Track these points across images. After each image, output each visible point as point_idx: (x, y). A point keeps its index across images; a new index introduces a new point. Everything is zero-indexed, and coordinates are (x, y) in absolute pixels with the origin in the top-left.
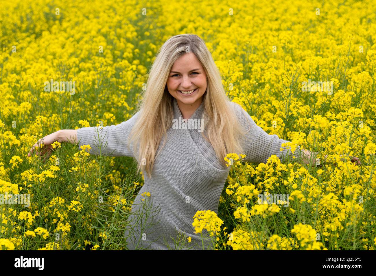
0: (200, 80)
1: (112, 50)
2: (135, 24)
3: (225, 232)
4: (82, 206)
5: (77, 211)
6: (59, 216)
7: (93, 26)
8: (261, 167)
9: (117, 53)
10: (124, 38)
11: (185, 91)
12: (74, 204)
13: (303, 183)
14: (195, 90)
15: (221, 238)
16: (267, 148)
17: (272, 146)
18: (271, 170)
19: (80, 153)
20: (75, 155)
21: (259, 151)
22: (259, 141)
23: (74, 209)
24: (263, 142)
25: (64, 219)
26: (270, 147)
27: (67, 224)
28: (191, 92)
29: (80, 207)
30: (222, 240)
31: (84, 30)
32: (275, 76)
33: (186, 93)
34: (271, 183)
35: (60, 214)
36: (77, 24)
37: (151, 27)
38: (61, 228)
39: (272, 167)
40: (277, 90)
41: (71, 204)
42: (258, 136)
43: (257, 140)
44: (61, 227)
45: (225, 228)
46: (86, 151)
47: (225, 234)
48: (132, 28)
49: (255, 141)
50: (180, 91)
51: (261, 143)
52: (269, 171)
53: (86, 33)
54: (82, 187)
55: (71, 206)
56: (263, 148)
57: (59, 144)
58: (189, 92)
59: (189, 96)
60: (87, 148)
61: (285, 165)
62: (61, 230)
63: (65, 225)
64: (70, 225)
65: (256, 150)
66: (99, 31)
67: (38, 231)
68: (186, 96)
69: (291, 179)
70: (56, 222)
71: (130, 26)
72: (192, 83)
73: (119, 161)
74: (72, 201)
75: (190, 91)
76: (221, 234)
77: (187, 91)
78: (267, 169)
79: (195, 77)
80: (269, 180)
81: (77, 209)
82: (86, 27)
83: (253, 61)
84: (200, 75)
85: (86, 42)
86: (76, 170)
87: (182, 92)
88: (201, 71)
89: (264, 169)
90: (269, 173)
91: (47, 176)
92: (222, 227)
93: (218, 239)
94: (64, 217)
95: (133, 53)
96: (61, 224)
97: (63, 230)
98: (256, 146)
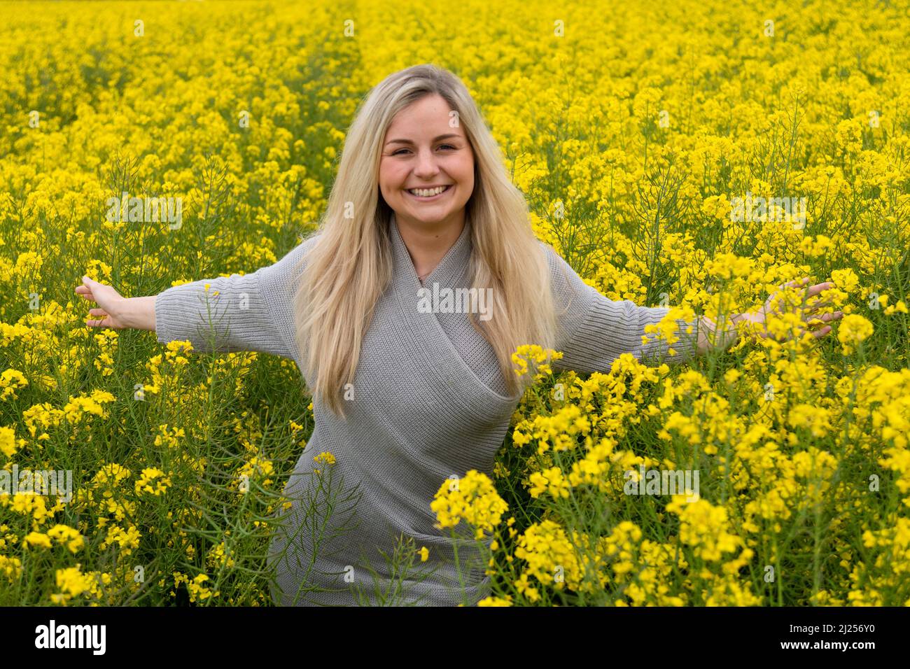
0: (459, 162)
1: (243, 144)
2: (295, 86)
3: (511, 530)
4: (167, 481)
5: (157, 493)
6: (111, 510)
7: (195, 92)
8: (596, 382)
9: (253, 149)
10: (269, 117)
11: (423, 189)
12: (148, 476)
13: (696, 412)
14: (447, 188)
15: (503, 543)
16: (614, 335)
17: (625, 327)
18: (621, 388)
19: (164, 356)
20: (153, 360)
21: (597, 344)
22: (595, 319)
23: (149, 488)
24: (604, 321)
25: (124, 516)
26: (621, 331)
27: (132, 528)
28: (437, 190)
29: (163, 485)
30: (504, 548)
31: (174, 101)
32: (623, 185)
33: (425, 192)
34: (621, 416)
35: (114, 504)
36: (160, 90)
37: (335, 92)
38: (117, 538)
39: (622, 382)
40: (628, 219)
41: (142, 476)
42: (592, 309)
43: (589, 318)
44: (117, 535)
45: (511, 521)
46: (181, 353)
47: (513, 532)
48: (289, 96)
49: (586, 322)
50: (410, 191)
51: (599, 325)
52: (616, 390)
53: (179, 108)
54: (167, 437)
55: (141, 483)
56: (603, 336)
57: (113, 334)
58: (432, 192)
59: (433, 200)
60: (182, 349)
61: (651, 370)
62: (116, 544)
63: (126, 531)
64: (138, 532)
65: (588, 342)
66: (210, 104)
67: (58, 535)
68: (426, 202)
69: (666, 402)
70: (104, 525)
71: (284, 89)
72: (441, 168)
73: (257, 389)
74: (143, 471)
75: (434, 187)
76: (502, 534)
77: (428, 188)
78: (610, 387)
79: (447, 155)
80: (616, 409)
81: (154, 489)
82: (179, 96)
83: (572, 154)
84: (458, 152)
85: (181, 129)
86: (155, 392)
87: (417, 191)
88: (461, 140)
89: (604, 386)
90: (614, 395)
91: (86, 409)
92: (505, 517)
93: (494, 545)
94: (126, 513)
95: (292, 150)
96: (117, 528)
97: (122, 543)
98: (588, 332)
